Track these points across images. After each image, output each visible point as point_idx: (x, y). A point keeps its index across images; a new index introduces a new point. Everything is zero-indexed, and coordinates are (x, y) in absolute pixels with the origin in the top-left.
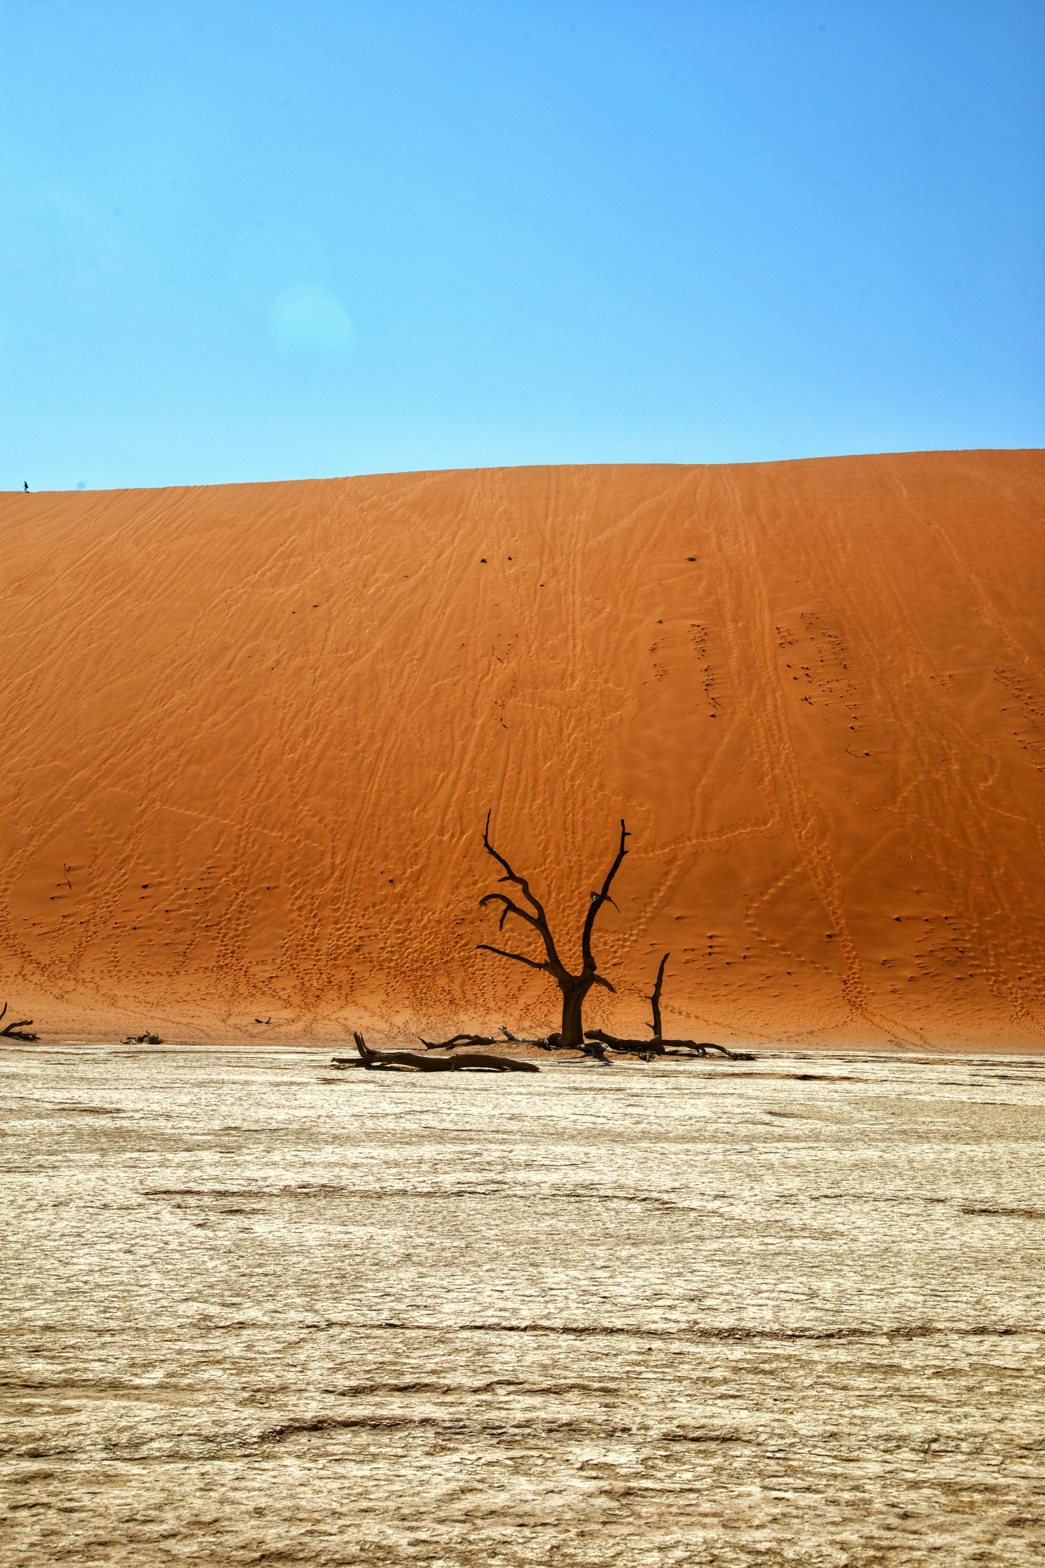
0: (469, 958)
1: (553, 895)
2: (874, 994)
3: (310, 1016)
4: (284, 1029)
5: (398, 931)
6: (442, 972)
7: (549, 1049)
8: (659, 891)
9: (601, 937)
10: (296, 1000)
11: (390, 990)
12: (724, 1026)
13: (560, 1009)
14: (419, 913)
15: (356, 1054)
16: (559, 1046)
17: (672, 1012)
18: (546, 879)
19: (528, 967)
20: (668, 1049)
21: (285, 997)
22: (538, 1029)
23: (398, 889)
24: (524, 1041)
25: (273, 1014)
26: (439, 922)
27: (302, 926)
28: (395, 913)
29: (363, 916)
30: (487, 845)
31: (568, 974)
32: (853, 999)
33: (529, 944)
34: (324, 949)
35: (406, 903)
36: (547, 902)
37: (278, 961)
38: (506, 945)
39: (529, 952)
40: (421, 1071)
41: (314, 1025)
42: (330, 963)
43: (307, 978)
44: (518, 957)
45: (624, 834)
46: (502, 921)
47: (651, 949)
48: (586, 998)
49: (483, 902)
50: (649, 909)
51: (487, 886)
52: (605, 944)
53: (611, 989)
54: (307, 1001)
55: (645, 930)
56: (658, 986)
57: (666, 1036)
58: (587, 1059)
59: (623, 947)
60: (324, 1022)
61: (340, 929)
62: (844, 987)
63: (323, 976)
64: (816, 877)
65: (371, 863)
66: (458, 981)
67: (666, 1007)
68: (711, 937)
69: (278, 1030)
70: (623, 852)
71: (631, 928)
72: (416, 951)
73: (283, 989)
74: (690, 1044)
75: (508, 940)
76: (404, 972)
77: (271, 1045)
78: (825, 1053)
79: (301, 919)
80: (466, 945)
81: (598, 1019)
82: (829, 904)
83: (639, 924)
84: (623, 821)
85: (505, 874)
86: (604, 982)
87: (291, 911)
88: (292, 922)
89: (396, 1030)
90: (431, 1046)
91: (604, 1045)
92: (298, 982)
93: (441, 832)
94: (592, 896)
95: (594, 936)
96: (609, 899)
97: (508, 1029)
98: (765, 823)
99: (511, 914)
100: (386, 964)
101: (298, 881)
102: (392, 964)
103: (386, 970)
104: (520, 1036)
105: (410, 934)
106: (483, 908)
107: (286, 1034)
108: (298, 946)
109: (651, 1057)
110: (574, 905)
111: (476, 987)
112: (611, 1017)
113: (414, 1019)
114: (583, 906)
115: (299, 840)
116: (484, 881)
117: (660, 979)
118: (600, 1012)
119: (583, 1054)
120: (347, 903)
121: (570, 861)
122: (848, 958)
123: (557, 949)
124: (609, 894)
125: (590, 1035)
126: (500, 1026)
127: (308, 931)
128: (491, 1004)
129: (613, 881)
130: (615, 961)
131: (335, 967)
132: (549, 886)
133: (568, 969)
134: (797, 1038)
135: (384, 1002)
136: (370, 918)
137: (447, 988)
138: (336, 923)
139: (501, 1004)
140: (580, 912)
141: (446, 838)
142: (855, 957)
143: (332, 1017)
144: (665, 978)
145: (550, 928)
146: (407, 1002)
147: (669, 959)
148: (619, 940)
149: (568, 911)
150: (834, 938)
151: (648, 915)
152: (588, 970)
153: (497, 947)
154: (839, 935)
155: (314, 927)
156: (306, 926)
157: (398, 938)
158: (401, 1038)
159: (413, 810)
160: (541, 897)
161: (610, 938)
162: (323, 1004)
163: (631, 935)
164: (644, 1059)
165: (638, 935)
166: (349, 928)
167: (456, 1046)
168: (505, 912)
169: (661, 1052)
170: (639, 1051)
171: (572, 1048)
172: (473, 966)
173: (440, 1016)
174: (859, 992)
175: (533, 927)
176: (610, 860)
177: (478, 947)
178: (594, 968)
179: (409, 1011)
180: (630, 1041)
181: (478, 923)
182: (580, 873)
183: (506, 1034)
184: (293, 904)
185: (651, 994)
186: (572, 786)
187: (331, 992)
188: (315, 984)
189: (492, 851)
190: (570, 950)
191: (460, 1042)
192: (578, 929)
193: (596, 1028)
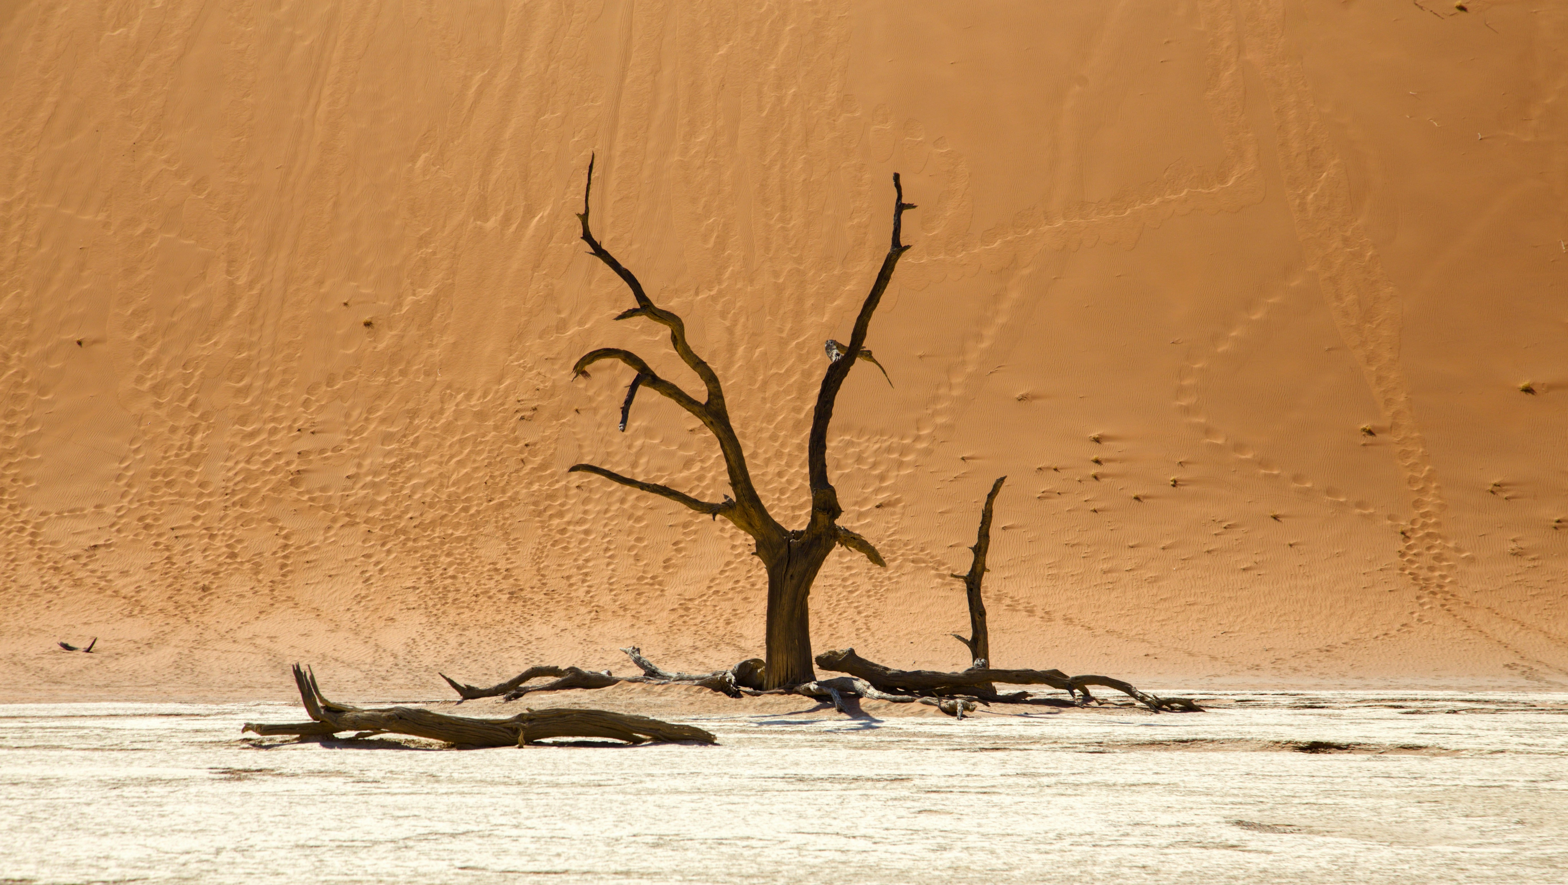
0: (551, 497)
1: (741, 350)
2: (1471, 560)
3: (188, 633)
4: (128, 663)
5: (388, 438)
6: (490, 528)
7: (737, 695)
8: (979, 337)
9: (850, 444)
10: (155, 597)
11: (372, 570)
12: (1129, 639)
13: (761, 605)
14: (434, 395)
15: (301, 715)
16: (759, 688)
17: (1012, 608)
18: (723, 315)
19: (687, 513)
20: (1003, 689)
21: (129, 591)
22: (711, 652)
23: (386, 340)
24: (681, 679)
25: (103, 632)
26: (481, 416)
27: (164, 429)
28: (379, 397)
29: (306, 404)
30: (587, 236)
31: (777, 526)
32: (1424, 573)
33: (688, 463)
34: (217, 481)
35: (403, 373)
36: (726, 368)
37: (109, 510)
38: (634, 465)
39: (687, 480)
40: (450, 747)
41: (197, 654)
42: (232, 513)
43: (178, 548)
44: (664, 491)
45: (900, 207)
46: (625, 411)
47: (963, 469)
48: (818, 581)
49: (580, 369)
50: (957, 380)
51: (589, 332)
52: (859, 459)
53: (875, 557)
54: (181, 599)
55: (948, 428)
56: (980, 550)
57: (996, 662)
58: (824, 714)
59: (900, 465)
60: (222, 645)
61: (252, 435)
62: (1402, 547)
63: (217, 543)
64: (1339, 298)
65: (320, 282)
66: (527, 549)
67: (999, 599)
68: (1097, 440)
69: (113, 666)
70: (898, 248)
71: (918, 424)
72: (430, 482)
73: (124, 573)
74: (1054, 678)
75: (639, 454)
76: (404, 531)
77: (100, 699)
78: (1360, 694)
79: (162, 413)
80: (543, 466)
81: (845, 628)
82: (1369, 360)
83: (935, 413)
84: (897, 177)
85: (631, 302)
86: (862, 545)
87: (138, 395)
88: (139, 420)
89: (389, 661)
90: (469, 693)
91: (860, 684)
92: (157, 557)
93: (481, 211)
94: (828, 348)
95: (833, 443)
96: (869, 355)
97: (644, 654)
98: (1223, 178)
99: (646, 395)
100: (362, 513)
101: (149, 325)
102: (376, 513)
103: (363, 527)
104: (669, 669)
105: (414, 444)
106: (582, 382)
107: (134, 675)
108: (154, 474)
109: (966, 708)
110: (789, 372)
111: (568, 562)
112: (874, 624)
113: (430, 635)
114: (807, 374)
115: (148, 233)
116: (581, 323)
117: (984, 535)
118: (851, 612)
119: (814, 703)
120: (269, 376)
121: (776, 274)
122: (1412, 481)
123: (752, 473)
124: (867, 344)
125: (828, 662)
126: (628, 646)
127: (177, 440)
128: (605, 599)
129: (876, 314)
130: (881, 497)
131: (245, 521)
132: (730, 331)
133: (778, 515)
134: (1295, 663)
135: (359, 598)
136: (321, 408)
137: (502, 565)
138: (243, 420)
139: (627, 598)
140: (802, 390)
141: (492, 223)
142: (1428, 479)
143: (241, 635)
144: (994, 532)
145: (735, 425)
146: (412, 598)
147: (1003, 491)
148: (889, 450)
149: (773, 388)
150: (1380, 437)
151: (955, 393)
152: (821, 517)
153: (616, 470)
154: (1393, 427)
155: (193, 432)
156: (173, 430)
157: (389, 454)
158: (399, 678)
159: (414, 158)
160: (714, 354)
161: (871, 446)
162: (217, 604)
163: (917, 438)
164: (951, 712)
165: (932, 438)
166: (274, 431)
167: (526, 691)
168: (633, 388)
169: (989, 697)
170: (941, 695)
171: (790, 691)
172: (561, 514)
173: (487, 626)
174: (1438, 558)
175: (698, 423)
176: (870, 269)
177: (574, 469)
178: (834, 511)
179: (418, 618)
180: (918, 673)
181: (571, 416)
182: (800, 300)
183: (639, 662)
184: (140, 380)
185: (966, 570)
186: (780, 99)
187: (236, 578)
188: (198, 559)
189: (599, 251)
190: (780, 474)
191: (534, 682)
192: (797, 426)
193: (842, 647)
